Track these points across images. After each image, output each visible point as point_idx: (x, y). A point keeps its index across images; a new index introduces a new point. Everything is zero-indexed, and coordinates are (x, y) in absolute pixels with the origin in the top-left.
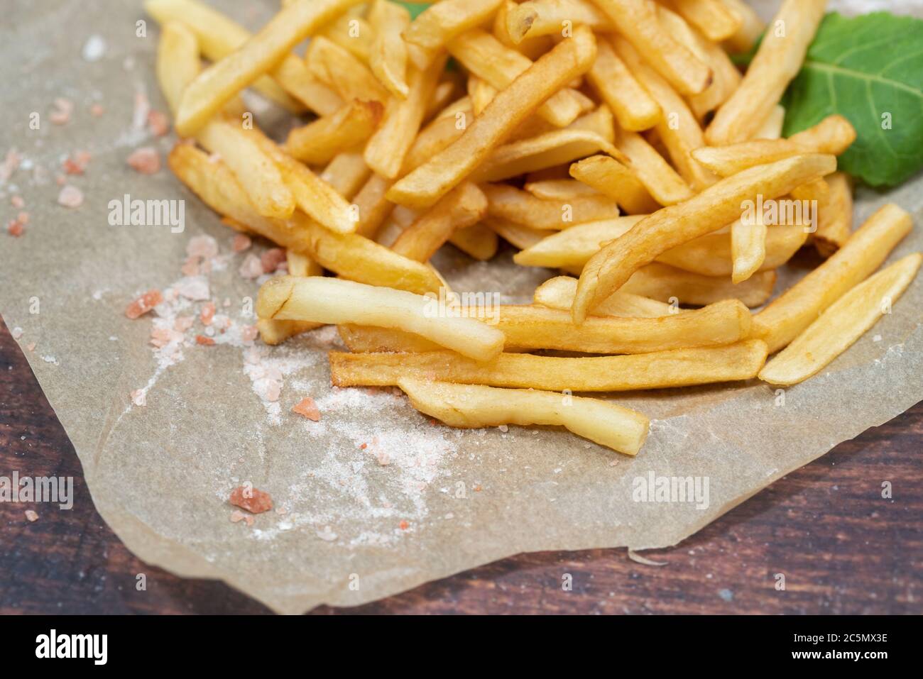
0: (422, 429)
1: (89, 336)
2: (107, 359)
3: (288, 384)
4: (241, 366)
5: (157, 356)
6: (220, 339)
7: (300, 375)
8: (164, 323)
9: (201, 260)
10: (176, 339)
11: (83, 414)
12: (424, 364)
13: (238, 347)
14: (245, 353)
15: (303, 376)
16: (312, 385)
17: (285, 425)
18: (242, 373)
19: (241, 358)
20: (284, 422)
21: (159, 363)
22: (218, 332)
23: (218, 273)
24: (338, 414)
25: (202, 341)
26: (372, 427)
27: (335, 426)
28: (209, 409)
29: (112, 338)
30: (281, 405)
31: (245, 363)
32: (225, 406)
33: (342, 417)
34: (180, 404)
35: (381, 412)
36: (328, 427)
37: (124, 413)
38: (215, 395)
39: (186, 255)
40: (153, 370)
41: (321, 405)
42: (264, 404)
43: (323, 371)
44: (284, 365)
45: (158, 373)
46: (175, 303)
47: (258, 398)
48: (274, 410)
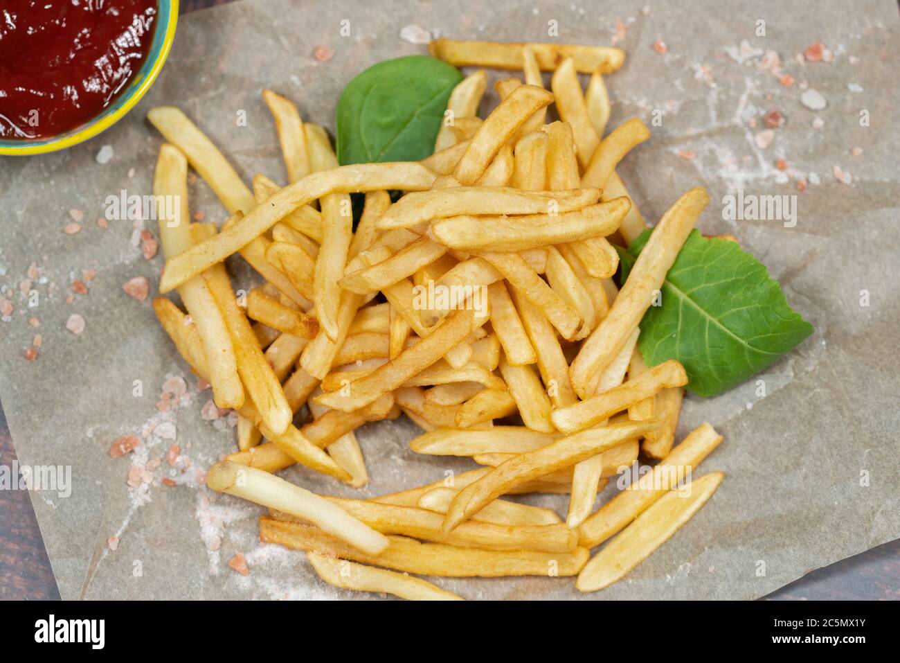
0: (323, 586)
1: (80, 478)
2: (92, 503)
3: (227, 534)
4: (194, 510)
5: (132, 495)
6: (181, 480)
7: (237, 525)
8: (139, 459)
9: (172, 396)
10: (148, 480)
11: (71, 565)
12: (329, 543)
13: (193, 489)
14: (198, 496)
15: (239, 527)
16: (245, 538)
17: (221, 576)
18: (194, 517)
19: (195, 500)
20: (221, 573)
21: (132, 502)
22: (180, 471)
23: (183, 408)
24: (261, 569)
25: (166, 482)
26: (286, 583)
27: (258, 581)
28: (166, 557)
29: (98, 482)
30: (220, 555)
31: (197, 508)
32: (178, 554)
33: (264, 572)
34: (144, 550)
35: (294, 568)
36: (254, 582)
37: (102, 558)
38: (171, 542)
39: (161, 390)
40: (128, 508)
41: (249, 558)
42: (208, 551)
43: (254, 525)
44: (226, 514)
45: (131, 513)
46: (150, 438)
47: (204, 544)
48: (215, 559)
